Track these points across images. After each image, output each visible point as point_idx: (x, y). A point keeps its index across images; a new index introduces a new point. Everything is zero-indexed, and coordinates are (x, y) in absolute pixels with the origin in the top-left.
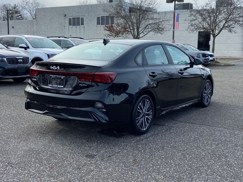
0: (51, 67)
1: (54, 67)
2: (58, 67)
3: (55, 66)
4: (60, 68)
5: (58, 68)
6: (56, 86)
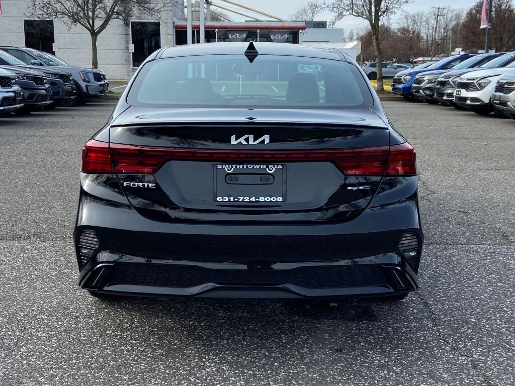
0: (233, 138)
1: (247, 140)
2: (267, 138)
3: (251, 137)
4: (271, 141)
5: (263, 141)
6: (253, 199)
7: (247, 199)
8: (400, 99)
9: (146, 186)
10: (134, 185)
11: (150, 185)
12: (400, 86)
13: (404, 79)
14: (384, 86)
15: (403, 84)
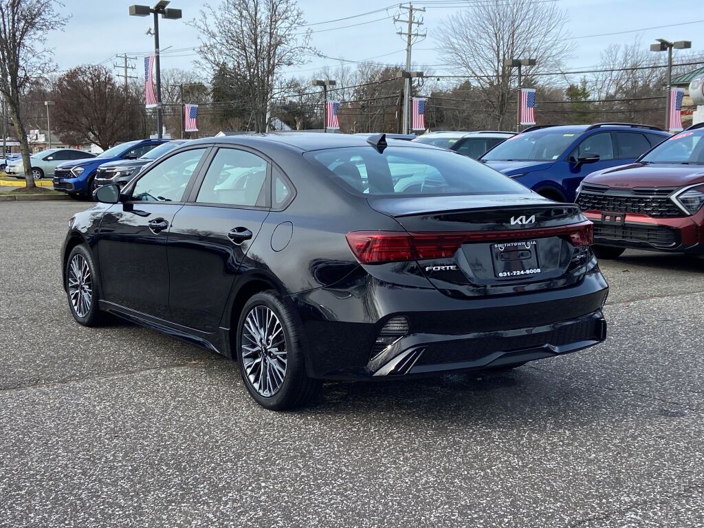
0: (512, 219)
1: (521, 220)
3: (524, 217)
4: (536, 220)
5: (531, 221)
6: (522, 273)
7: (518, 273)
8: (63, 198)
9: (448, 269)
10: (437, 268)
11: (451, 267)
12: (71, 181)
13: (75, 172)
14: (35, 182)
15: (74, 177)
